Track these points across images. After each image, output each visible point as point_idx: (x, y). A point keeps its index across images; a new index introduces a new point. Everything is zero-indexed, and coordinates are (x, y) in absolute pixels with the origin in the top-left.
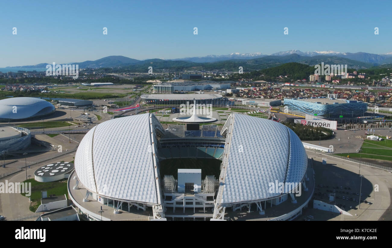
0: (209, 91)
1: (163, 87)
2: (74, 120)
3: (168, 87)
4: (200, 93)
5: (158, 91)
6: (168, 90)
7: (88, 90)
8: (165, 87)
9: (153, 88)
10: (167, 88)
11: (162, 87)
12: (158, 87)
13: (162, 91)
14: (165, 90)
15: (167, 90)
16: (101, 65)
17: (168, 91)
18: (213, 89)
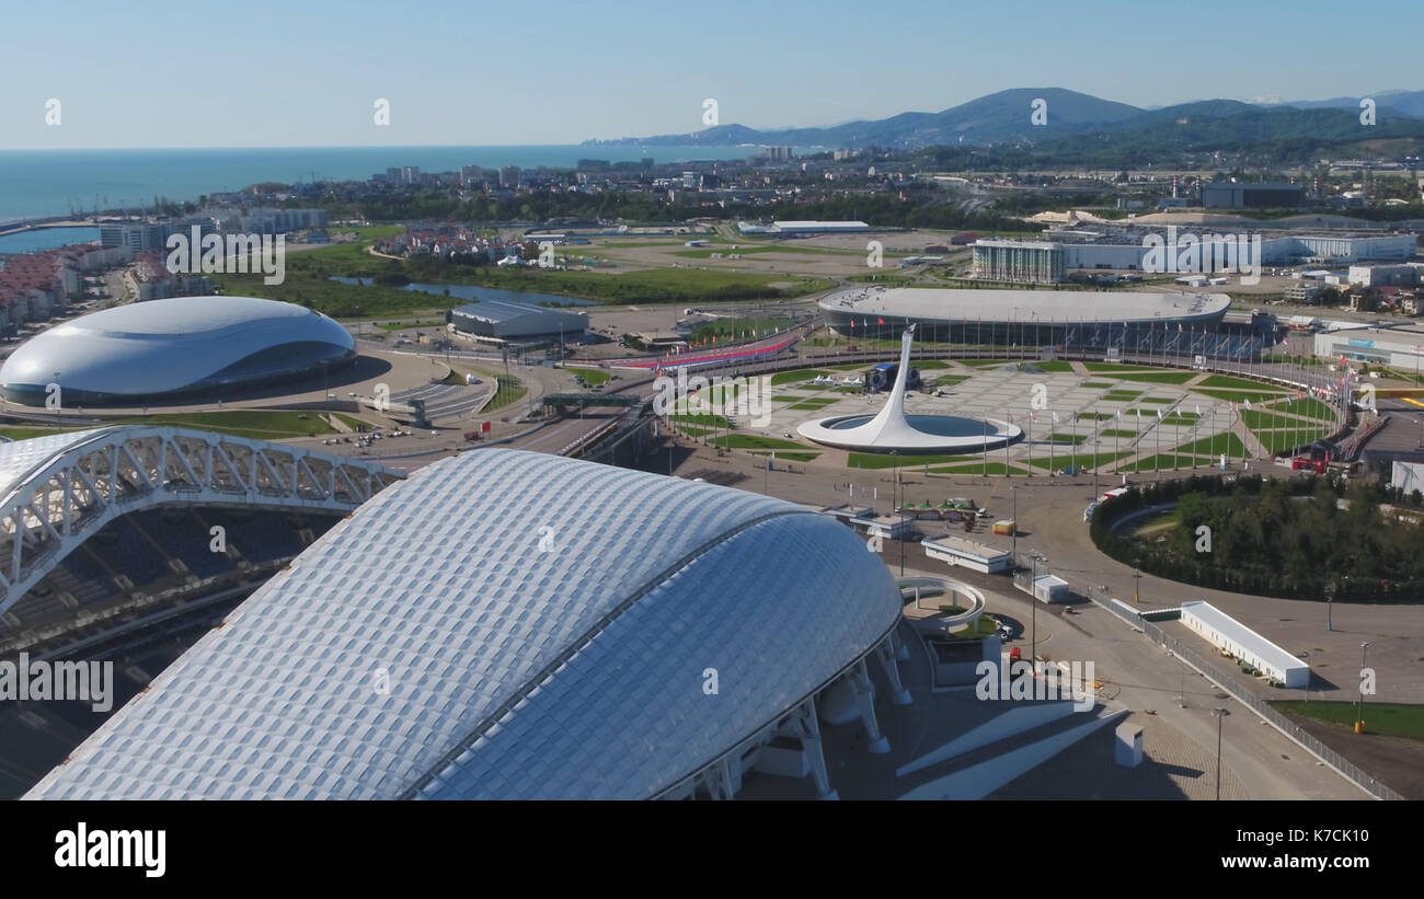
0: (1277, 274)
1: (1016, 250)
2: (362, 408)
3: (1037, 251)
4: (1196, 284)
5: (994, 267)
6: (1037, 264)
7: (713, 255)
8: (1024, 250)
9: (976, 255)
10: (1032, 255)
11: (1009, 250)
12: (994, 249)
13: (1009, 268)
14: (1024, 262)
15: (1032, 266)
16: (961, 133)
17: (1037, 270)
18: (1309, 259)
